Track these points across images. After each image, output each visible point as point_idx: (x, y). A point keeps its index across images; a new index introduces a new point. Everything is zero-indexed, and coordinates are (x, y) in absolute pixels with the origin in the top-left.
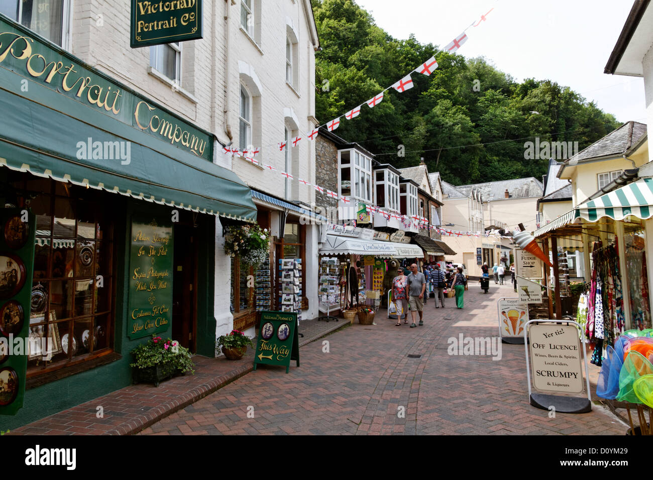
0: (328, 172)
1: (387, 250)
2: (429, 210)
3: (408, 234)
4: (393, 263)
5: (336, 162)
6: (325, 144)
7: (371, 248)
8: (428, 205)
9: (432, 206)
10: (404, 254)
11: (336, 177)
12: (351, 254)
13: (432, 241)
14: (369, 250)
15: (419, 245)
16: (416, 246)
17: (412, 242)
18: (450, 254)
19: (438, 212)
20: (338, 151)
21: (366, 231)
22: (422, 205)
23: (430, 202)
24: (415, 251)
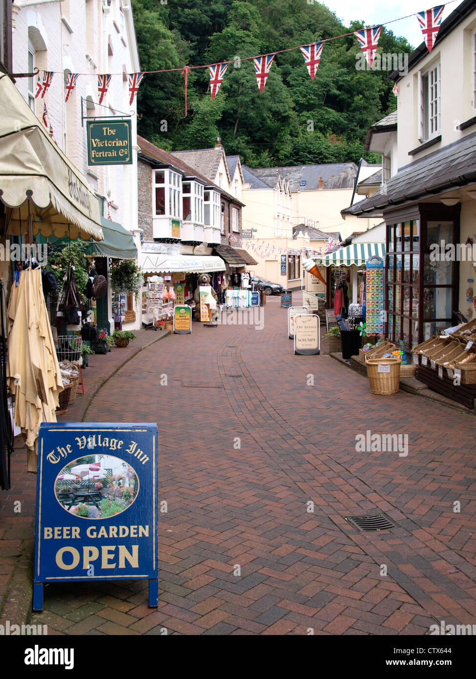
0: (146, 193)
1: (196, 266)
2: (230, 214)
3: (210, 245)
4: (205, 279)
5: (151, 181)
6: (143, 167)
7: (184, 265)
8: (229, 209)
9: (233, 209)
10: (209, 268)
11: (151, 196)
12: (171, 272)
13: (233, 250)
14: (183, 267)
15: (221, 257)
16: (218, 258)
17: (214, 253)
18: (251, 265)
19: (239, 215)
20: (153, 170)
21: (176, 246)
22: (223, 210)
23: (231, 205)
24: (217, 264)
